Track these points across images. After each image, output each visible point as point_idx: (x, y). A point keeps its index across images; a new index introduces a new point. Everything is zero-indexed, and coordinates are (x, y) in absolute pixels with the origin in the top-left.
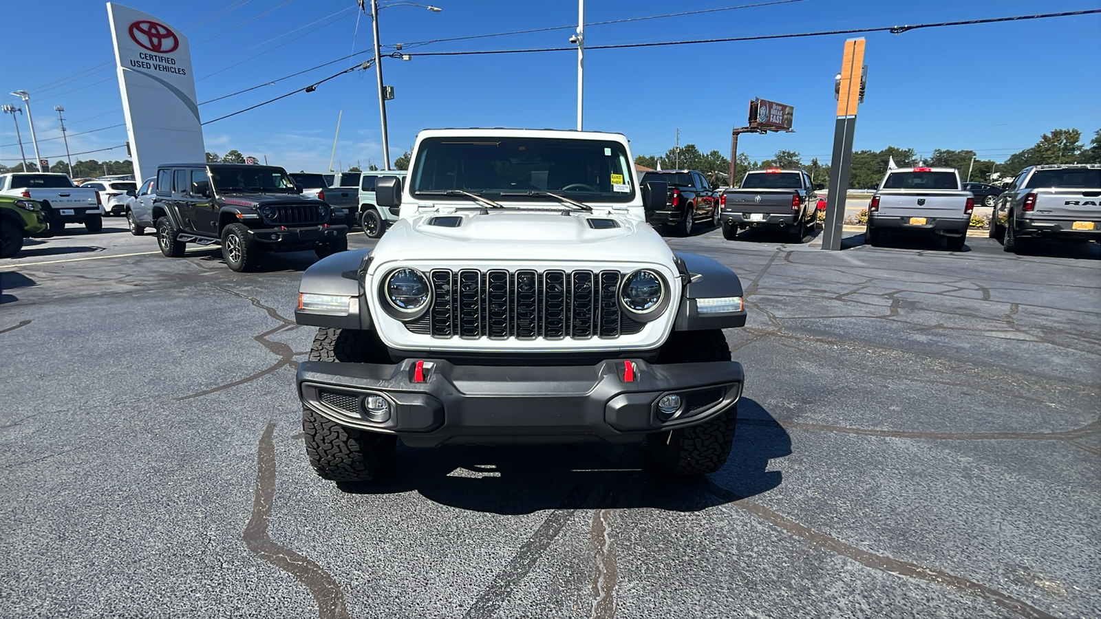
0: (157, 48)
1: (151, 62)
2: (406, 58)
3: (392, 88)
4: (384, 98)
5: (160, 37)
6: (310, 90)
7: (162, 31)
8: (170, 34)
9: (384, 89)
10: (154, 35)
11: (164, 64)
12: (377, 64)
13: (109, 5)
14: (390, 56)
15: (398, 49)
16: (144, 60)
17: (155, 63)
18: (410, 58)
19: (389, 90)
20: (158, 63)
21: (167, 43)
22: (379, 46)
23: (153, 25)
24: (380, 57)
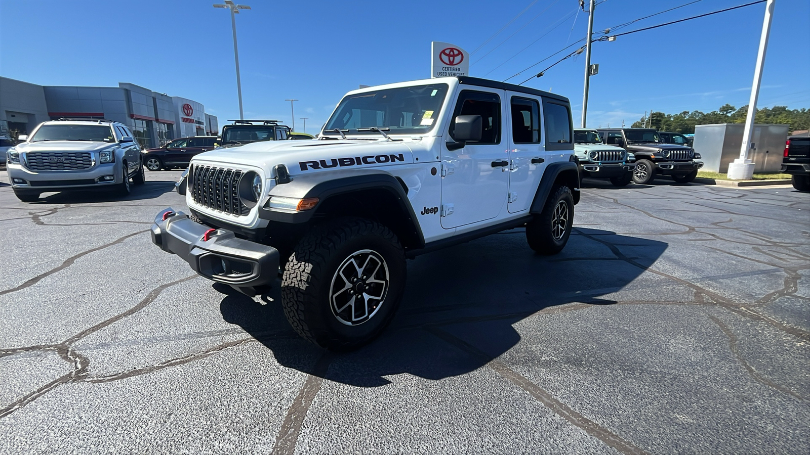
0: (451, 63)
1: (447, 72)
2: (611, 39)
3: (597, 66)
4: (589, 74)
5: (454, 56)
6: (539, 76)
7: (456, 52)
8: (460, 53)
9: (590, 67)
10: (452, 56)
11: (454, 72)
12: (588, 49)
13: (432, 43)
14: (599, 40)
15: (606, 34)
16: (445, 71)
17: (449, 72)
18: (614, 39)
19: (594, 67)
20: (451, 72)
21: (457, 59)
22: (591, 34)
23: (452, 50)
24: (591, 42)
